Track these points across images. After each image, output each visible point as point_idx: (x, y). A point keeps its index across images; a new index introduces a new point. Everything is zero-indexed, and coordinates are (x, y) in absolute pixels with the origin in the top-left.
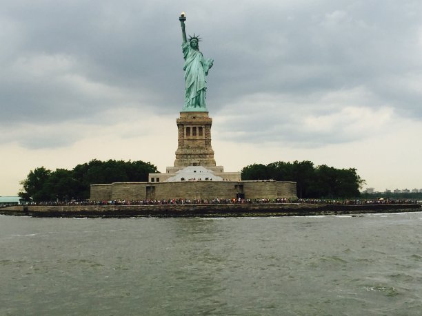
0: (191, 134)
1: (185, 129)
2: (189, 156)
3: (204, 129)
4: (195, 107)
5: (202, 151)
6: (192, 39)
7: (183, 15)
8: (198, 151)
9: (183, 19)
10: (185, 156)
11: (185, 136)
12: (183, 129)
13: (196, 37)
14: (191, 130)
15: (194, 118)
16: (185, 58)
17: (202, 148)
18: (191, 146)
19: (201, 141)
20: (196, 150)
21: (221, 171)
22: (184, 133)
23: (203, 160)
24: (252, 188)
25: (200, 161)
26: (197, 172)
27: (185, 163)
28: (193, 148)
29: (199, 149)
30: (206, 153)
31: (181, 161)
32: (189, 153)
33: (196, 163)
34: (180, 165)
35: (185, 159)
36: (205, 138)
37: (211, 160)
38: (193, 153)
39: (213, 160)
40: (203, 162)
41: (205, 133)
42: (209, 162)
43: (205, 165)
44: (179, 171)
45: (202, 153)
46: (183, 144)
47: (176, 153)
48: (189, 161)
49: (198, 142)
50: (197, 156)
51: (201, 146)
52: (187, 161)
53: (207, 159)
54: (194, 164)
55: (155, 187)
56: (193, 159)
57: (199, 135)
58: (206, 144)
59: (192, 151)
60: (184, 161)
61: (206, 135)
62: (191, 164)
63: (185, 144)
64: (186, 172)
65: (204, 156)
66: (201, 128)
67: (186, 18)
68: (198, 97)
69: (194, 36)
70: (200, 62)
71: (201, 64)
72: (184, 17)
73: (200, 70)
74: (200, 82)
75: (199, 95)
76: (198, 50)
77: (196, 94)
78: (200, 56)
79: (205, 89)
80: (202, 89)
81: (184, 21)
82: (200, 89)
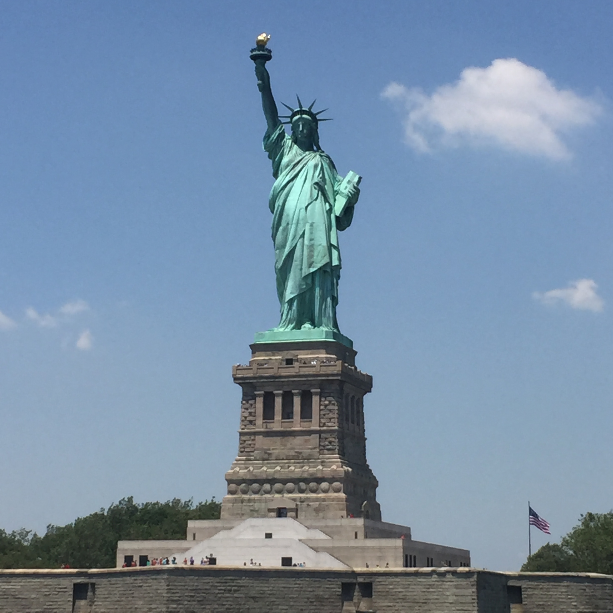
0: (278, 417)
1: (260, 400)
2: (267, 486)
3: (316, 399)
4: (298, 326)
5: (308, 470)
6: (295, 114)
7: (261, 45)
8: (295, 470)
9: (262, 55)
10: (256, 486)
11: (260, 421)
14: (278, 401)
15: (289, 362)
16: (276, 175)
17: (308, 458)
18: (275, 454)
19: (307, 437)
20: (289, 467)
21: (356, 534)
22: (255, 412)
23: (308, 499)
24: (401, 595)
25: (298, 503)
26: (273, 537)
27: (252, 508)
28: (281, 458)
29: (298, 461)
30: (319, 475)
31: (242, 501)
32: (264, 476)
33: (285, 508)
34: (238, 514)
35: (253, 496)
36: (320, 426)
37: (333, 500)
38: (277, 476)
39: (339, 499)
40: (308, 505)
41: (320, 410)
42: (327, 505)
43: (314, 514)
44: (221, 533)
45: (305, 475)
46: (252, 445)
47: (229, 478)
48: (266, 501)
49: (298, 440)
50: (290, 485)
51: (306, 452)
52: (260, 501)
53: (322, 495)
54: (282, 511)
55: (96, 586)
56: (277, 495)
57: (301, 418)
58: (322, 449)
59: (278, 468)
60: (249, 500)
61: (324, 415)
62: (270, 510)
63: (257, 446)
64: (241, 537)
65: (313, 485)
66: (307, 396)
67: (270, 51)
68: (307, 296)
69: (301, 107)
70: (316, 184)
71: (317, 191)
72: (267, 49)
73: (313, 209)
74: (311, 248)
75: (311, 289)
76: (319, 148)
77: (300, 285)
78: (316, 166)
79: (329, 270)
80: (320, 269)
81: (265, 63)
82: (312, 270)
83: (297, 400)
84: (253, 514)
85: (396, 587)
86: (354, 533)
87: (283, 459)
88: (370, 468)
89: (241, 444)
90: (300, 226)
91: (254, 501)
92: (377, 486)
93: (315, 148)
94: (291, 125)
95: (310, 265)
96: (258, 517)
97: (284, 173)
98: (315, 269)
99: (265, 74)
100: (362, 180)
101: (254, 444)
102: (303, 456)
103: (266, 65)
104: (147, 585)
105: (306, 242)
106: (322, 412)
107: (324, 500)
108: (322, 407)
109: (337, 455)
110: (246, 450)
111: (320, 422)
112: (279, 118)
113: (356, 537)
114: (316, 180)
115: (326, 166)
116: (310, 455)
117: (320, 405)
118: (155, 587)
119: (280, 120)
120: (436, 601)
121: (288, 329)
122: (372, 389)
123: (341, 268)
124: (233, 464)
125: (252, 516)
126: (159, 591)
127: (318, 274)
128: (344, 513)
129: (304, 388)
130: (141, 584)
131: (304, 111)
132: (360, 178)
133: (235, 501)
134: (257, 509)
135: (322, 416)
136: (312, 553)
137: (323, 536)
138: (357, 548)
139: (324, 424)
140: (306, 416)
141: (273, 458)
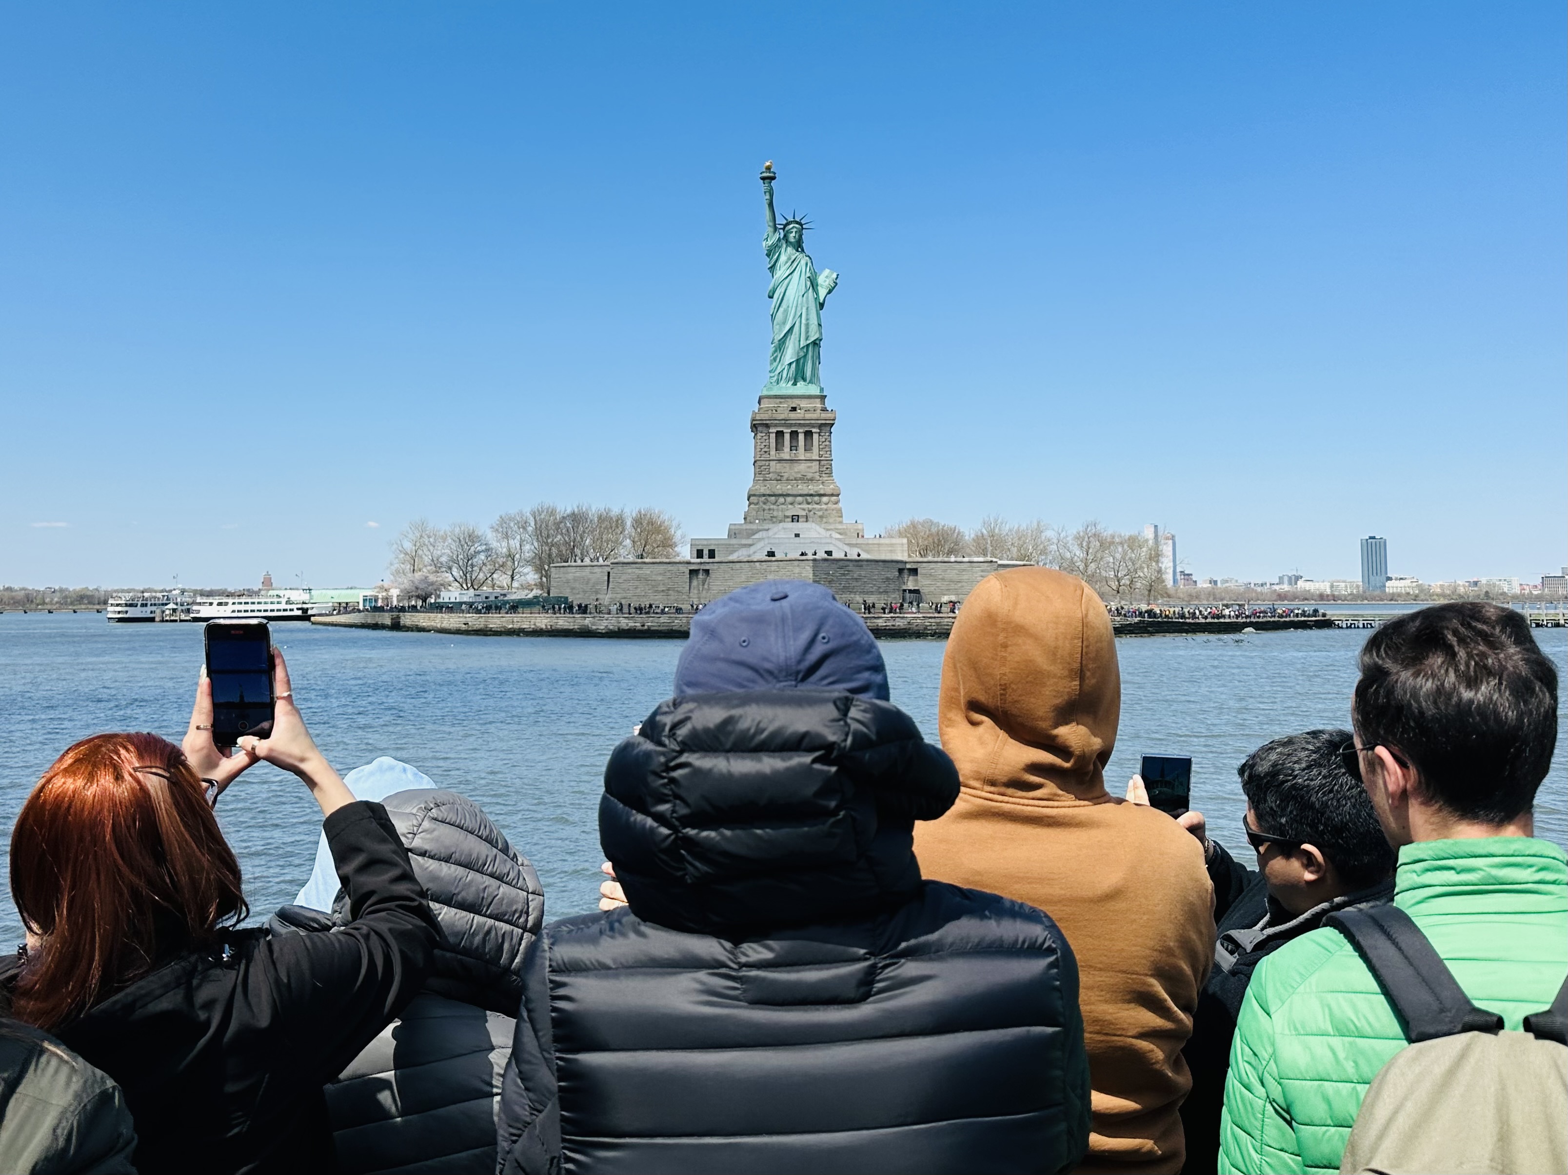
0: (788, 448)
1: (773, 436)
2: (782, 500)
3: (815, 436)
4: (795, 384)
5: (812, 488)
6: (789, 223)
7: (768, 168)
8: (803, 488)
9: (768, 177)
10: (773, 498)
11: (773, 452)
12: (766, 435)
13: (797, 218)
14: (787, 437)
15: (794, 409)
16: (772, 268)
17: (812, 480)
18: (786, 475)
19: (809, 464)
20: (797, 485)
22: (767, 445)
23: (814, 509)
25: (807, 511)
26: (801, 536)
27: (772, 515)
29: (804, 482)
30: (822, 492)
31: (764, 510)
32: (780, 492)
33: (797, 515)
34: (763, 520)
35: (772, 507)
36: (819, 457)
37: (833, 510)
38: (790, 492)
39: (837, 510)
40: (815, 513)
41: (819, 445)
42: (829, 514)
43: (819, 519)
44: (761, 533)
45: (811, 492)
46: (767, 470)
48: (782, 510)
49: (802, 467)
50: (800, 499)
51: (809, 476)
52: (778, 510)
53: (824, 506)
54: (794, 517)
55: (711, 571)
56: (790, 506)
57: (806, 450)
58: (821, 472)
59: (789, 487)
60: (769, 509)
63: (771, 470)
64: (778, 536)
65: (816, 498)
66: (808, 434)
67: (775, 173)
68: (802, 361)
70: (808, 277)
73: (807, 298)
74: (807, 325)
75: (805, 356)
76: (803, 250)
77: (798, 353)
78: (807, 264)
80: (812, 341)
81: (771, 182)
82: (808, 342)
83: (801, 437)
84: (773, 519)
86: (856, 533)
87: (792, 479)
90: (799, 308)
91: (773, 510)
93: (800, 250)
95: (807, 339)
96: (778, 522)
99: (771, 192)
101: (769, 468)
102: (807, 479)
103: (772, 185)
105: (804, 321)
106: (821, 447)
107: (826, 510)
110: (761, 472)
111: (819, 454)
114: (808, 275)
116: (813, 478)
117: (819, 442)
124: (751, 483)
127: (811, 345)
129: (807, 429)
131: (796, 221)
133: (758, 510)
134: (776, 516)
135: (820, 450)
139: (822, 455)
140: (808, 448)
141: (785, 478)
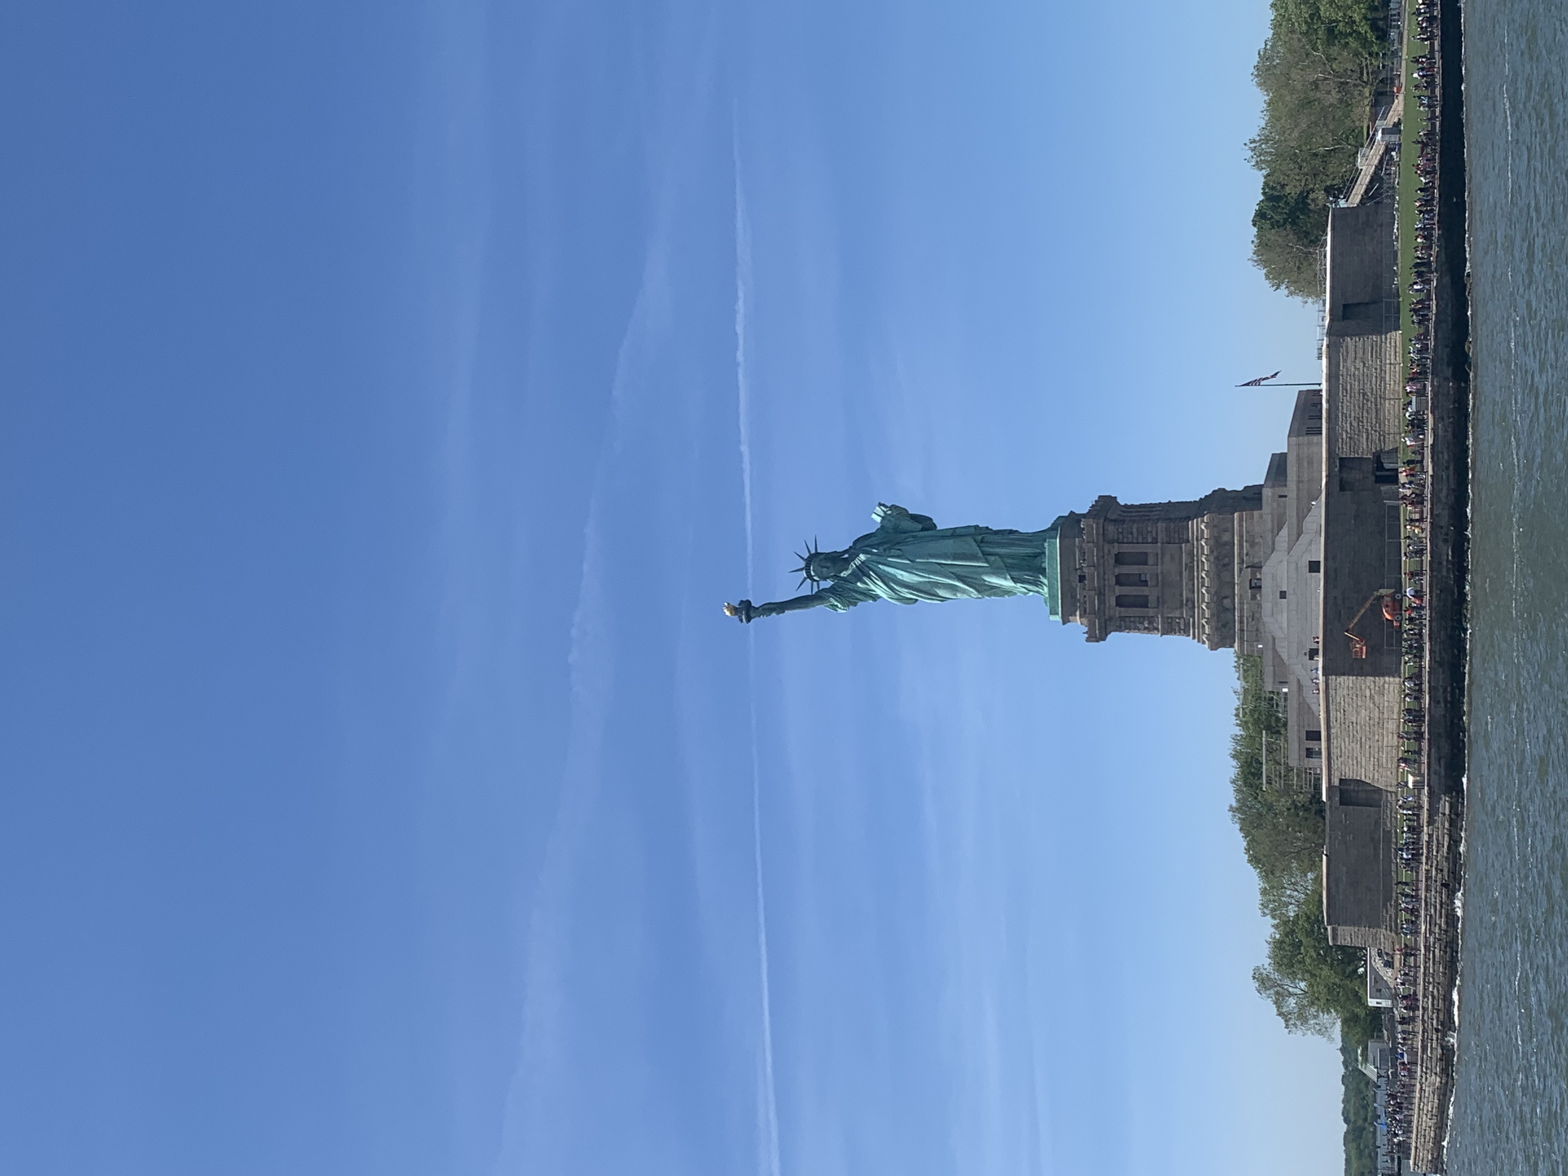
0: (1145, 591)
1: (1124, 612)
3: (1126, 548)
4: (1043, 572)
6: (809, 576)
7: (735, 610)
9: (746, 610)
11: (1151, 612)
12: (1122, 618)
13: (803, 564)
14: (1127, 590)
15: (1082, 578)
16: (875, 598)
20: (1202, 578)
21: (1281, 496)
22: (1140, 617)
23: (1240, 554)
24: (1355, 424)
25: (1245, 566)
26: (1284, 589)
27: (1250, 620)
28: (1192, 587)
29: (1196, 567)
30: (1212, 542)
31: (1242, 630)
33: (1251, 581)
34: (1257, 634)
35: (1237, 617)
36: (1157, 543)
37: (1241, 526)
39: (1241, 519)
40: (1247, 554)
41: (1138, 543)
42: (1247, 532)
43: (1256, 548)
44: (1279, 650)
45: (1212, 558)
46: (1178, 620)
47: (1214, 647)
48: (1241, 603)
52: (1242, 610)
53: (1236, 540)
54: (1253, 585)
55: (1344, 778)
56: (1236, 591)
57: (1146, 564)
58: (1182, 540)
59: (1203, 590)
60: (1241, 622)
61: (1143, 539)
62: (1254, 597)
64: (1285, 625)
66: (1119, 559)
67: (742, 602)
68: (1010, 561)
69: (801, 570)
70: (885, 550)
71: (893, 551)
72: (739, 605)
74: (955, 556)
75: (1001, 556)
76: (845, 552)
79: (980, 537)
80: (978, 546)
81: (754, 607)
82: (980, 554)
83: (1125, 569)
84: (1255, 617)
85: (1345, 429)
86: (1280, 499)
87: (1193, 585)
88: (1203, 497)
89: (1175, 633)
91: (1241, 617)
92: (1224, 489)
93: (846, 556)
94: (821, 582)
95: (975, 557)
96: (1261, 613)
97: (873, 587)
98: (980, 552)
99: (766, 606)
100: (882, 502)
101: (1177, 618)
102: (1190, 563)
103: (757, 606)
104: (1342, 702)
106: (1140, 541)
107: (1241, 537)
108: (1135, 541)
109: (1190, 522)
110: (1182, 628)
111: (1152, 543)
112: (814, 593)
113: (1286, 496)
115: (866, 542)
116: (1189, 554)
117: (1132, 543)
118: (1345, 692)
119: (816, 593)
120: (1361, 382)
121: (1045, 581)
122: (1113, 496)
123: (978, 526)
124: (1199, 641)
125: (1259, 619)
126: (1351, 685)
127: (983, 549)
128: (1256, 513)
129: (1112, 561)
130: (1342, 711)
131: (806, 566)
132: (880, 505)
133: (1241, 639)
134: (1251, 614)
135: (1145, 541)
136: (1304, 539)
137: (1284, 532)
138: (1298, 489)
139: (1153, 538)
140: (1142, 559)
141: (1190, 596)
